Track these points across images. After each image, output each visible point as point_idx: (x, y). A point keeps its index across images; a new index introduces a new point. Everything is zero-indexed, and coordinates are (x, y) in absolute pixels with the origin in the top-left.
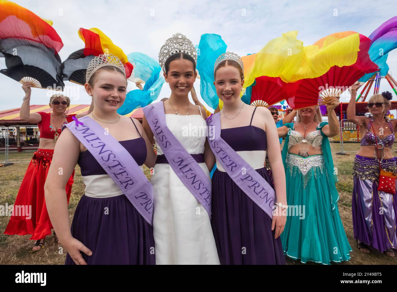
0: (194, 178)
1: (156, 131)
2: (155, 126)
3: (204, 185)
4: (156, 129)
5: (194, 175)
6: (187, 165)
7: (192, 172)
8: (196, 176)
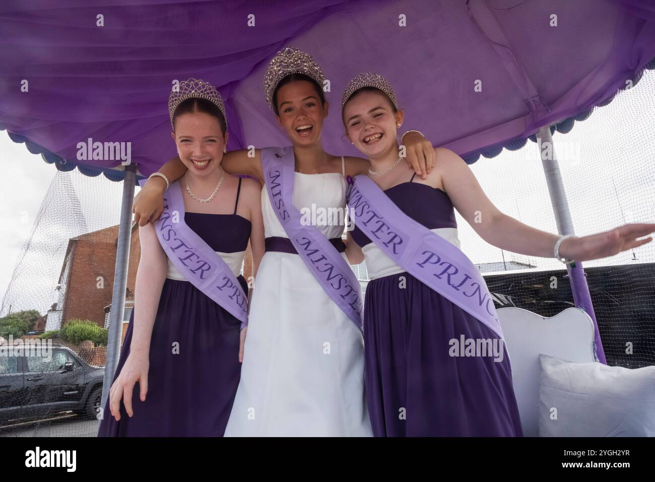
0: (330, 270)
1: (273, 189)
2: (272, 182)
3: (346, 282)
4: (273, 186)
5: (329, 266)
6: (317, 251)
7: (326, 262)
8: (333, 267)
